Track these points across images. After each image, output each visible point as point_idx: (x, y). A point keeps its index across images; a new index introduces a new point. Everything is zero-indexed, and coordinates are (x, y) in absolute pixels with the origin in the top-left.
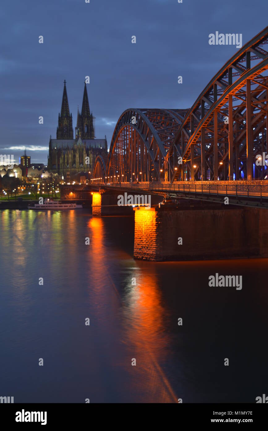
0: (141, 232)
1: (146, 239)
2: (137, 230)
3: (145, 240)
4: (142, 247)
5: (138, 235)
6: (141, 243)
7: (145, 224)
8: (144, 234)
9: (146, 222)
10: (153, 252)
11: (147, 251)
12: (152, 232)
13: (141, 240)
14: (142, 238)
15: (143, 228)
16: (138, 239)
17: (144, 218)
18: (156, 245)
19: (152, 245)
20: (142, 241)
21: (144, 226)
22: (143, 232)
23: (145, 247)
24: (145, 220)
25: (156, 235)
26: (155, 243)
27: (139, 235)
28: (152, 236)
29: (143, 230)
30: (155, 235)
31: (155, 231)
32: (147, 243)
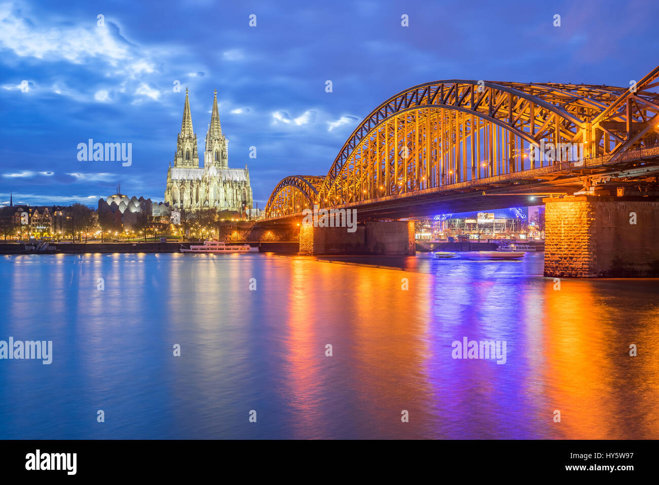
0: (559, 235)
1: (568, 245)
2: (550, 232)
3: (566, 246)
4: (560, 258)
5: (552, 241)
6: (558, 252)
7: (566, 222)
8: (563, 238)
9: (567, 220)
10: (583, 264)
11: (570, 264)
12: (580, 234)
13: (558, 247)
14: (560, 244)
15: (563, 229)
16: (552, 247)
17: (564, 213)
18: (589, 254)
19: (580, 254)
20: (560, 248)
21: (563, 226)
22: (563, 235)
23: (567, 258)
24: (566, 216)
25: (588, 238)
26: (586, 250)
27: (553, 239)
28: (580, 241)
29: (563, 232)
30: (586, 238)
31: (586, 231)
32: (570, 251)
